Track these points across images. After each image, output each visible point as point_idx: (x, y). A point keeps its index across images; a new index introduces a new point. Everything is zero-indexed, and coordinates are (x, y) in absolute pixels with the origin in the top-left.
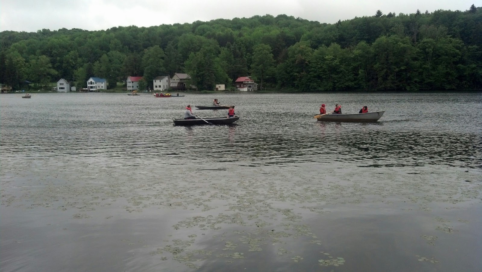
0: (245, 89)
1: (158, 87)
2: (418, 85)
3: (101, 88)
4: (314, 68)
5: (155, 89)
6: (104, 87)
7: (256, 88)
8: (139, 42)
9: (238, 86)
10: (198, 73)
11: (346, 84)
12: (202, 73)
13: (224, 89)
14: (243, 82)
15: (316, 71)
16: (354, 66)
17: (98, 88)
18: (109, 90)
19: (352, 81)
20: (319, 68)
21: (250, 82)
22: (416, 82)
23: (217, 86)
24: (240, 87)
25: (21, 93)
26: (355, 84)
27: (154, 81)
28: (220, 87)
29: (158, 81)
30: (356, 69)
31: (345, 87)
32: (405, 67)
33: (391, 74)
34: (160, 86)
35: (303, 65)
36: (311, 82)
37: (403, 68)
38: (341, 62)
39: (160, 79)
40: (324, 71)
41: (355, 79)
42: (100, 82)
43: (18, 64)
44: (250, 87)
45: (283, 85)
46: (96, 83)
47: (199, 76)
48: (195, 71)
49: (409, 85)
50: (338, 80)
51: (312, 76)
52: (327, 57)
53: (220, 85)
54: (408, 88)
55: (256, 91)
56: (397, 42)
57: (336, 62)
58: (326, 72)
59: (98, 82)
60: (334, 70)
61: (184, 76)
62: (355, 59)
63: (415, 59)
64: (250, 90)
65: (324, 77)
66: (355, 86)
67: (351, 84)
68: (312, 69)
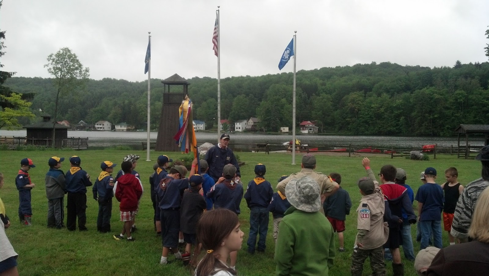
0: (306, 132)
1: (238, 128)
2: (451, 131)
3: (200, 129)
4: (362, 114)
5: (236, 130)
6: (202, 128)
7: (317, 131)
8: (241, 90)
9: (301, 129)
10: (265, 118)
11: (389, 129)
12: (268, 118)
13: (288, 131)
14: (305, 125)
15: (364, 117)
16: (396, 114)
17: (198, 129)
18: (207, 131)
19: (394, 127)
20: (366, 115)
21: (311, 126)
22: (448, 128)
23: (282, 128)
24: (303, 130)
25: (141, 131)
26: (397, 129)
27: (236, 123)
28: (284, 129)
29: (238, 124)
30: (398, 116)
31: (387, 132)
32: (438, 115)
33: (426, 121)
34: (239, 128)
35: (354, 113)
36: (360, 127)
37: (436, 116)
38: (386, 110)
39: (240, 122)
40: (370, 117)
41: (397, 125)
42: (200, 124)
43: (140, 109)
44: (311, 129)
45: (340, 129)
46: (196, 125)
47: (266, 120)
48: (263, 116)
49: (443, 131)
50: (382, 125)
51: (361, 121)
52: (373, 106)
53: (284, 128)
54: (441, 134)
55: (317, 133)
56: (434, 93)
57: (382, 110)
58: (373, 118)
59: (198, 124)
60: (379, 116)
61: (256, 120)
62: (398, 108)
63: (447, 108)
64: (311, 132)
65: (371, 122)
66: (397, 131)
67: (392, 129)
68: (361, 115)
